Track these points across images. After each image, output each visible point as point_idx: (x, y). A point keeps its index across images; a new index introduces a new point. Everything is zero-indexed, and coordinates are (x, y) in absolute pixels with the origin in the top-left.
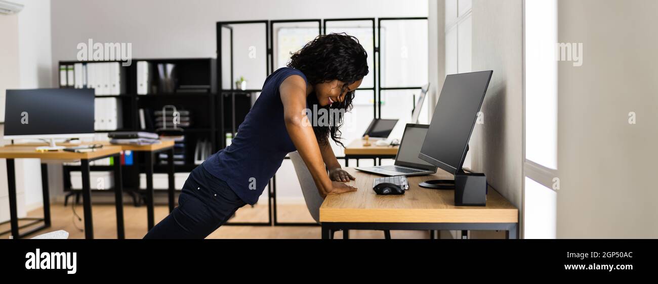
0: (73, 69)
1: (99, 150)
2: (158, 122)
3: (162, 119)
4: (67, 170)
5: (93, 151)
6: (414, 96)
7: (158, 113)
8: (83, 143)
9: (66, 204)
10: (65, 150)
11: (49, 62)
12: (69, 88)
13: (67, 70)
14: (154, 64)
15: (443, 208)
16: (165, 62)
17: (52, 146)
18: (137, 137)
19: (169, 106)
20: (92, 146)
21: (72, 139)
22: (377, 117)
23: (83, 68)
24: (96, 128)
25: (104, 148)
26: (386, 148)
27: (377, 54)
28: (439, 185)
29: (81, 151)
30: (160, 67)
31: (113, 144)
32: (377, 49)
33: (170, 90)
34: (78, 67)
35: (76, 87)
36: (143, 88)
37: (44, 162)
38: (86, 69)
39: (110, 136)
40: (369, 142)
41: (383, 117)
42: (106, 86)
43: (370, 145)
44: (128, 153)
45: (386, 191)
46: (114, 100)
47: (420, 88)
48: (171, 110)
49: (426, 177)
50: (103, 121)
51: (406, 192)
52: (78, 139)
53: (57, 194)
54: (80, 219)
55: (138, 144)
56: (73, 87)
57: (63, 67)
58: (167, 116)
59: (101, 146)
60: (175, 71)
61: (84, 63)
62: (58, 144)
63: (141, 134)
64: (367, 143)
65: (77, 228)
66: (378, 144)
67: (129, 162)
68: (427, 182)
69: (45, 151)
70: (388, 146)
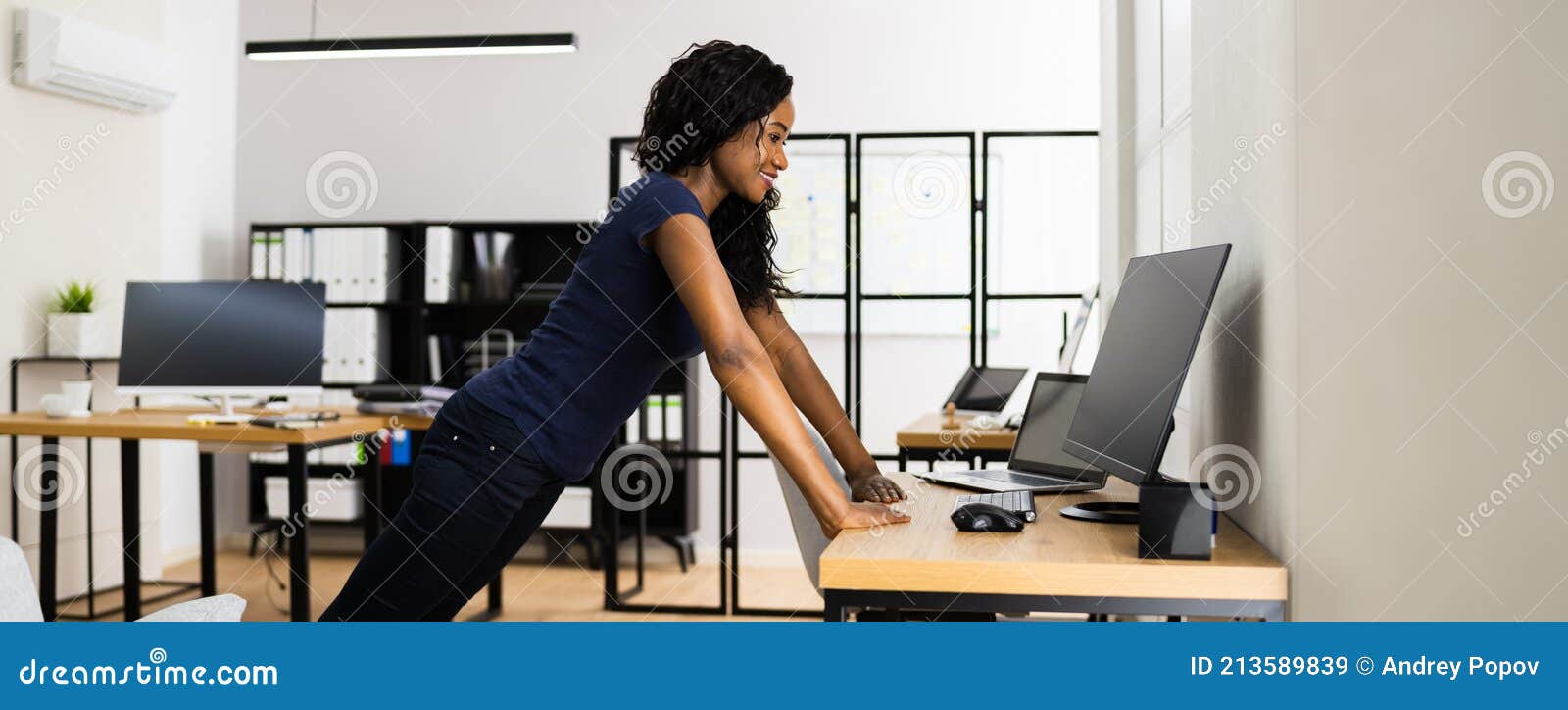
0: (282, 241)
1: (331, 424)
2: (469, 367)
3: (481, 359)
4: (260, 473)
5: (317, 426)
6: (1065, 314)
7: (474, 345)
8: (295, 409)
9: (253, 552)
10: (255, 423)
11: (229, 225)
12: (272, 286)
13: (268, 242)
14: (465, 233)
15: (1110, 562)
16: (490, 229)
17: (225, 414)
18: (419, 398)
19: (497, 331)
20: (315, 415)
21: (273, 399)
22: (979, 362)
23: (304, 241)
24: (328, 376)
25: (342, 421)
26: (995, 433)
27: (979, 215)
28: (1108, 514)
29: (290, 425)
30: (480, 240)
31: (365, 412)
32: (979, 205)
33: (501, 294)
34: (294, 236)
35: (288, 279)
36: (438, 288)
37: (208, 448)
38: (312, 242)
39: (358, 396)
40: (956, 421)
41: (990, 363)
42: (355, 282)
43: (958, 427)
44: (400, 435)
45: (980, 523)
46: (371, 315)
47: (1079, 296)
48: (502, 338)
49: (1079, 496)
50: (344, 362)
51: (1027, 527)
52: (284, 399)
53: (232, 527)
54: (283, 587)
55: (420, 414)
56: (280, 282)
57: (260, 236)
58: (492, 353)
59: (337, 417)
60: (513, 250)
61: (308, 228)
62: (237, 410)
63: (427, 391)
64: (951, 422)
65: (274, 605)
66: (979, 424)
67: (402, 457)
68: (1080, 506)
69: (208, 423)
70: (1001, 430)
